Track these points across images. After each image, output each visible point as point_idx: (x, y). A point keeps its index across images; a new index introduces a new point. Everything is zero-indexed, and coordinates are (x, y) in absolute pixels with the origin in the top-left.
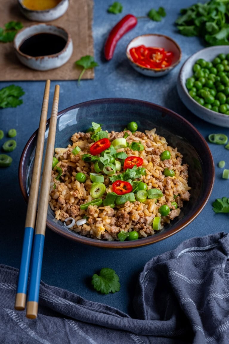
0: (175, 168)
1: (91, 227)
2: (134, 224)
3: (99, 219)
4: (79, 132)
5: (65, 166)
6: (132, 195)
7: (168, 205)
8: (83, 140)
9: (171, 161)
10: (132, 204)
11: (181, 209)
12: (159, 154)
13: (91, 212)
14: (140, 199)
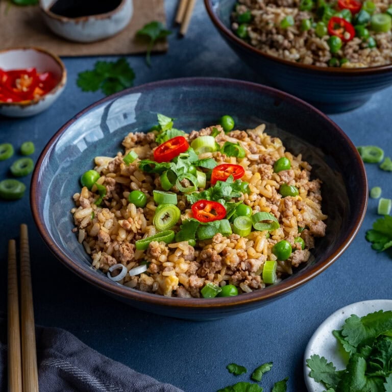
0: (298, 184)
1: (154, 278)
2: (230, 273)
3: (169, 264)
4: (137, 133)
5: (112, 182)
6: (225, 223)
7: (289, 240)
8: (142, 145)
9: (292, 172)
10: (225, 238)
11: (310, 250)
12: (272, 162)
13: (155, 252)
14: (240, 230)
